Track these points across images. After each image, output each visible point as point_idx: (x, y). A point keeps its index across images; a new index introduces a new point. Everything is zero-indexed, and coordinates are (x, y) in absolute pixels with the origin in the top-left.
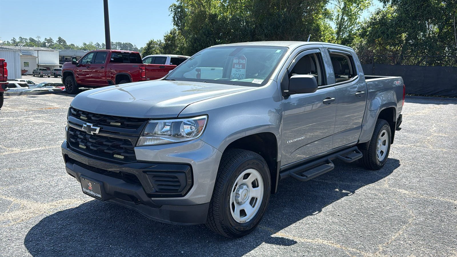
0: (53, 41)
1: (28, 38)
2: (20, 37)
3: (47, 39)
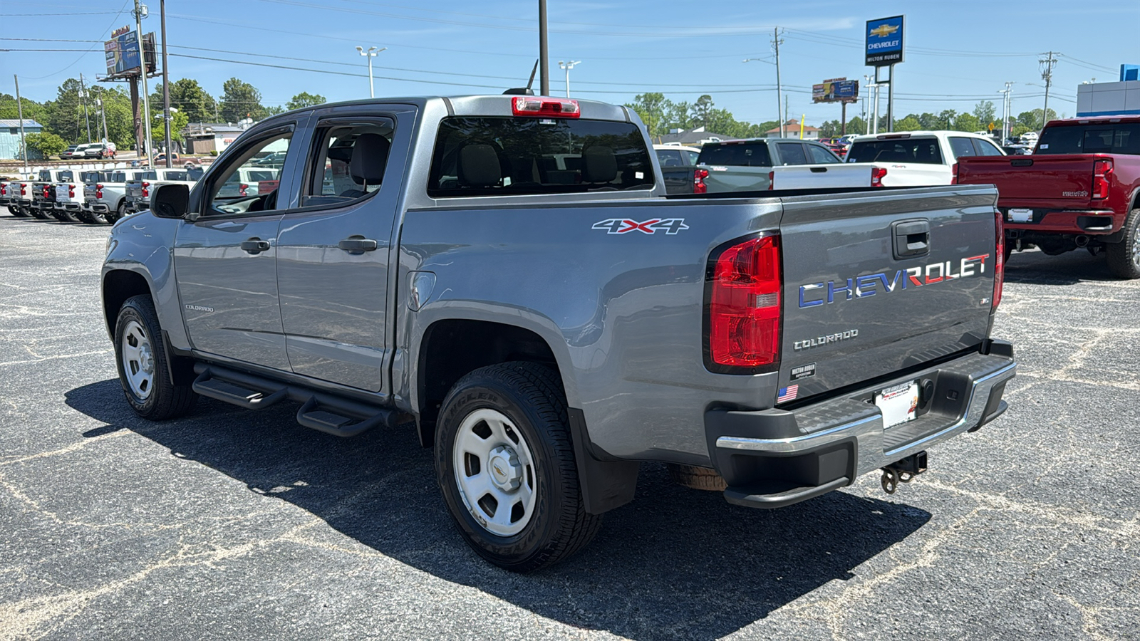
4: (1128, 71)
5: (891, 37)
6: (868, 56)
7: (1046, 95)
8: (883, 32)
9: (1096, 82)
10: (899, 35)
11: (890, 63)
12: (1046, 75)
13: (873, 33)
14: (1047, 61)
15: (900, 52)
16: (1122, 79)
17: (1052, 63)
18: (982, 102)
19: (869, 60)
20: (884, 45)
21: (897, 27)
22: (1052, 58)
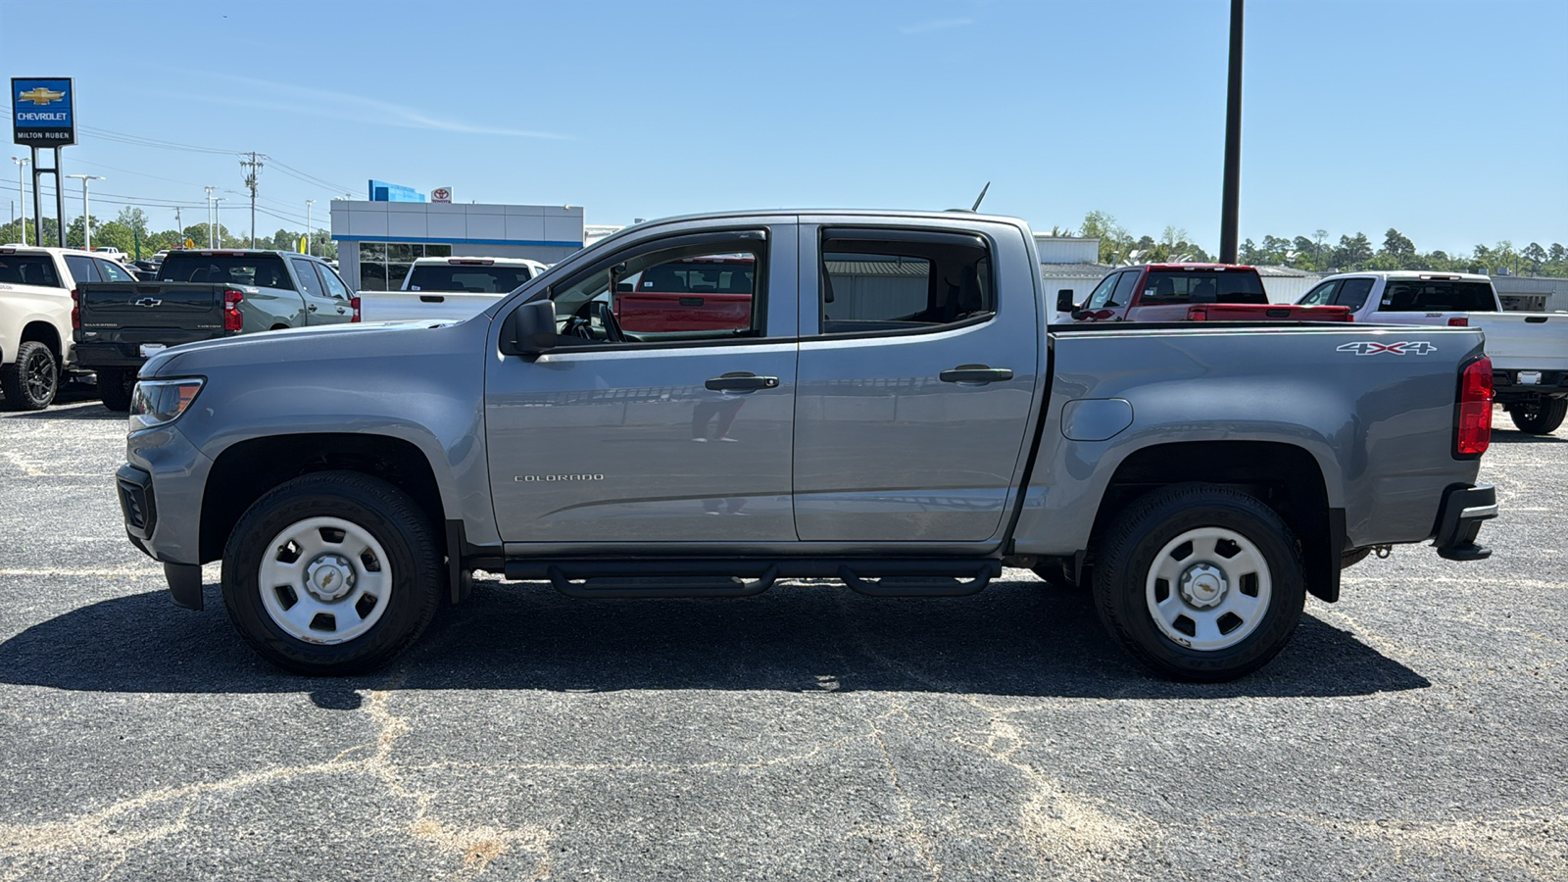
0: (1369, 243)
1: (1292, 239)
2: (1268, 237)
3: (1348, 239)
4: (377, 188)
5: (52, 107)
6: (17, 130)
7: (253, 208)
8: (40, 98)
9: (351, 199)
10: (67, 105)
11: (56, 144)
12: (251, 182)
13: (23, 98)
14: (250, 164)
15: (71, 131)
16: (371, 199)
17: (256, 166)
18: (128, 208)
19: (20, 135)
20: (43, 116)
21: (63, 94)
22: (256, 161)
